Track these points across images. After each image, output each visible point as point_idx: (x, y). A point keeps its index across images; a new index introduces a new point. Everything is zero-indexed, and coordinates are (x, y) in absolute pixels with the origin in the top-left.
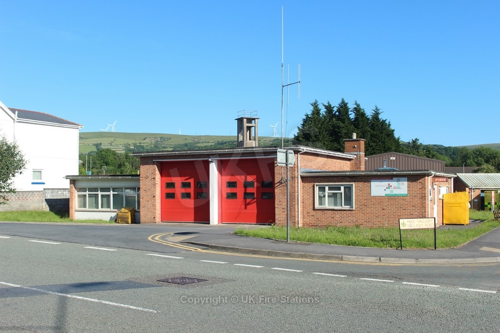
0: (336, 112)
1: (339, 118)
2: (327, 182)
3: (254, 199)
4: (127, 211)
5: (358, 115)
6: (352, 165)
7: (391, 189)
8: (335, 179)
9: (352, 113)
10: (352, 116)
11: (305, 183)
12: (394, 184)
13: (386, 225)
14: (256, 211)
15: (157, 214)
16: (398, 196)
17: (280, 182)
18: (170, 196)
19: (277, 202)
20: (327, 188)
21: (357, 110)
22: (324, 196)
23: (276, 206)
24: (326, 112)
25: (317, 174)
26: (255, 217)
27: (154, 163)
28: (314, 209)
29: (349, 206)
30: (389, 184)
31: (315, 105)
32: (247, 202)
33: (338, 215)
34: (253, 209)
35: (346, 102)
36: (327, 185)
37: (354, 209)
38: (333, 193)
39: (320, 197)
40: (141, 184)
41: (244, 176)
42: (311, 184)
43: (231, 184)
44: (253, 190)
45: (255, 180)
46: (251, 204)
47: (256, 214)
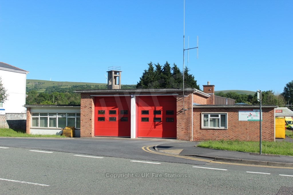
0: (163, 69)
1: (164, 73)
2: (209, 112)
3: (161, 122)
4: (70, 129)
5: (176, 71)
6: (207, 101)
7: (252, 116)
8: (215, 109)
9: (172, 70)
10: (172, 72)
11: (195, 112)
12: (253, 113)
13: (248, 139)
14: (162, 130)
15: (92, 131)
16: (256, 121)
17: (181, 112)
18: (101, 119)
19: (178, 124)
20: (209, 115)
21: (175, 68)
22: (208, 120)
23: (177, 126)
24: (157, 69)
25: (204, 106)
26: (162, 134)
27: (91, 98)
28: (201, 129)
29: (224, 127)
30: (250, 114)
31: (150, 65)
32: (156, 124)
33: (216, 133)
34: (160, 128)
35: (169, 63)
36: (209, 114)
37: (227, 129)
38: (213, 119)
39: (205, 121)
40: (81, 111)
41: (154, 107)
42: (199, 113)
43: (145, 112)
44: (160, 116)
45: (162, 110)
46: (159, 125)
47: (162, 131)
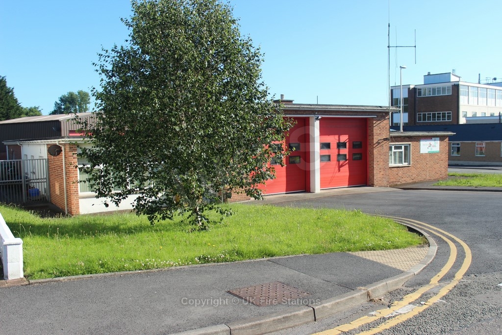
2: (394, 142)
3: (346, 160)
7: (431, 147)
8: (399, 139)
12: (432, 142)
14: (348, 174)
16: (435, 153)
17: (378, 143)
19: (375, 163)
20: (393, 147)
22: (391, 155)
23: (375, 166)
26: (347, 180)
29: (408, 163)
30: (430, 143)
32: (340, 164)
33: (401, 172)
34: (345, 171)
36: (393, 145)
37: (411, 165)
38: (397, 152)
41: (337, 136)
43: (325, 146)
44: (345, 151)
45: (348, 140)
46: (344, 166)
47: (348, 176)
